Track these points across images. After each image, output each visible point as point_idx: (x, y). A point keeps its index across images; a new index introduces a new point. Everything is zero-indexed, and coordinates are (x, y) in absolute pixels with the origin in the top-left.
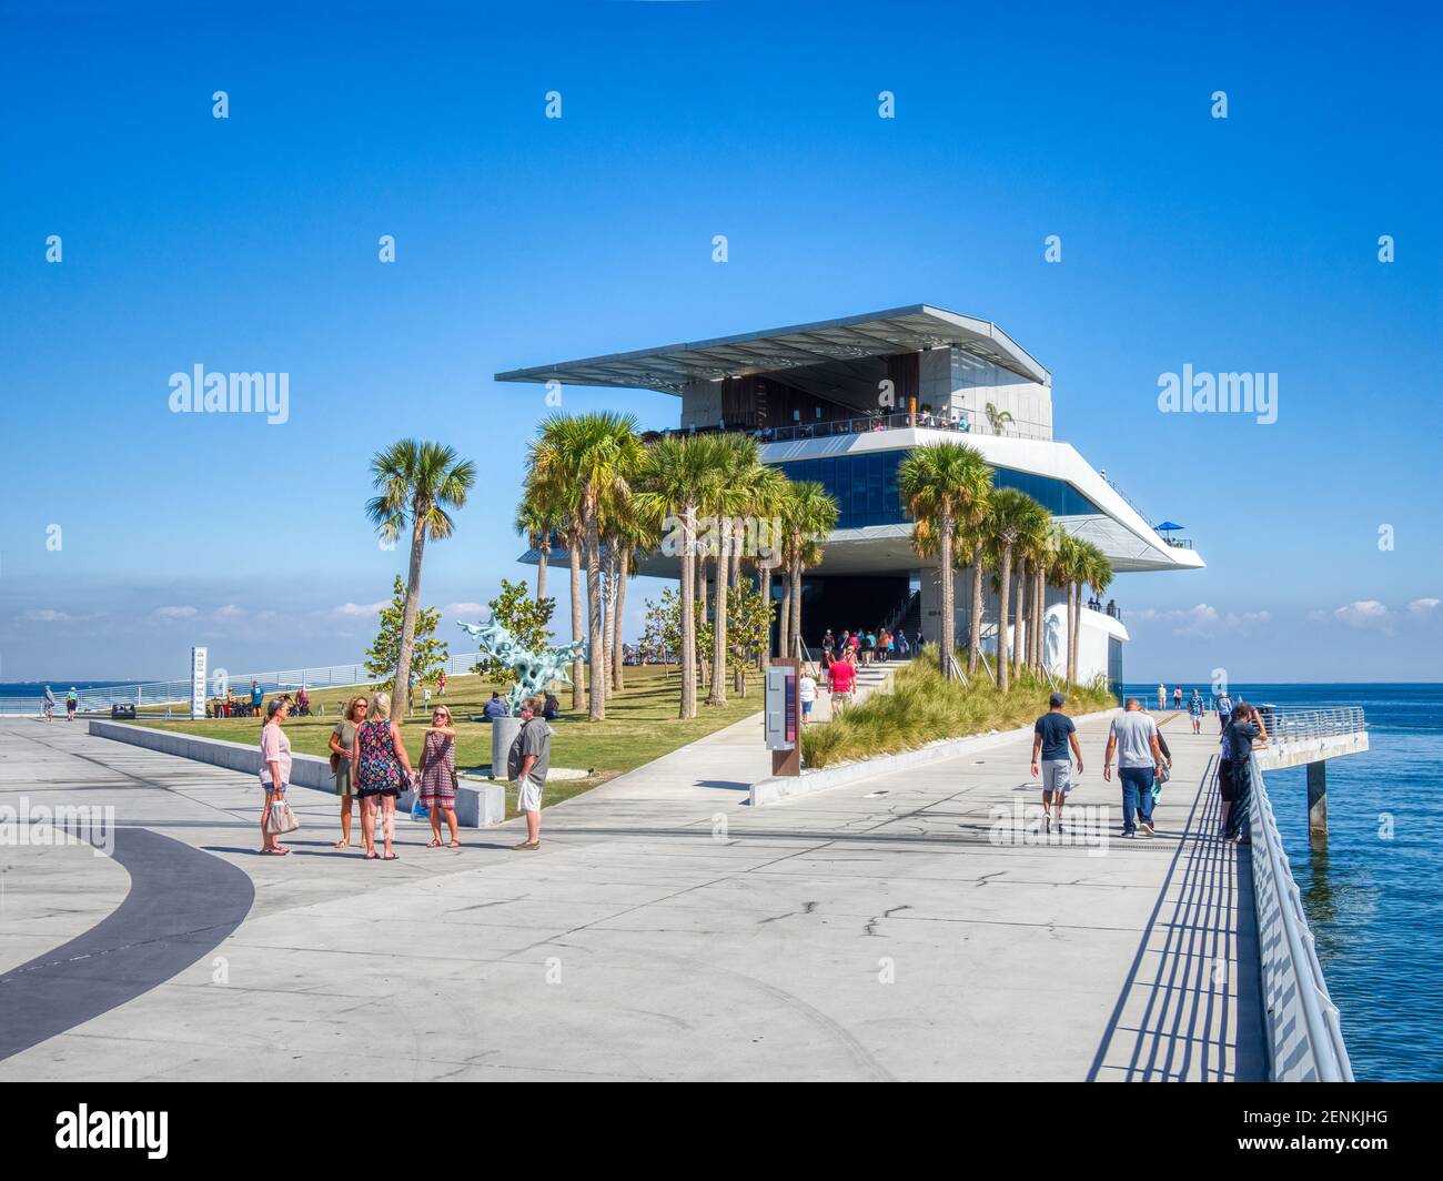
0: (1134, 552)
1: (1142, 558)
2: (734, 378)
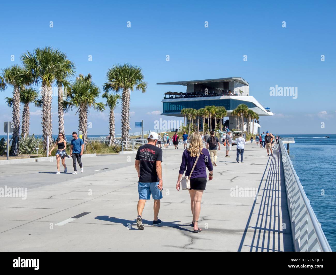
1: (263, 114)
2: (196, 84)
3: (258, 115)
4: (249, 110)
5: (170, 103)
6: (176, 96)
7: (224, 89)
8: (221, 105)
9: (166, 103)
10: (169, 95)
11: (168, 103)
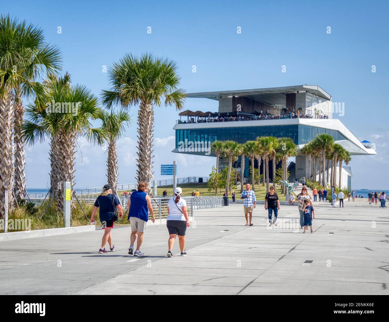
0: (357, 150)
1: (358, 152)
2: (236, 97)
3: (349, 154)
4: (336, 145)
5: (189, 131)
6: (200, 118)
7: (287, 106)
8: (282, 134)
9: (182, 132)
10: (187, 117)
11: (185, 132)
